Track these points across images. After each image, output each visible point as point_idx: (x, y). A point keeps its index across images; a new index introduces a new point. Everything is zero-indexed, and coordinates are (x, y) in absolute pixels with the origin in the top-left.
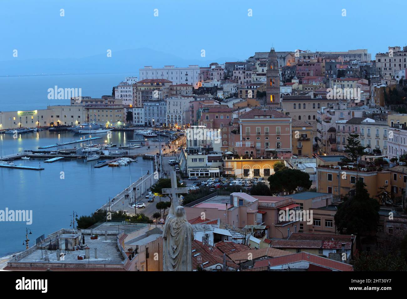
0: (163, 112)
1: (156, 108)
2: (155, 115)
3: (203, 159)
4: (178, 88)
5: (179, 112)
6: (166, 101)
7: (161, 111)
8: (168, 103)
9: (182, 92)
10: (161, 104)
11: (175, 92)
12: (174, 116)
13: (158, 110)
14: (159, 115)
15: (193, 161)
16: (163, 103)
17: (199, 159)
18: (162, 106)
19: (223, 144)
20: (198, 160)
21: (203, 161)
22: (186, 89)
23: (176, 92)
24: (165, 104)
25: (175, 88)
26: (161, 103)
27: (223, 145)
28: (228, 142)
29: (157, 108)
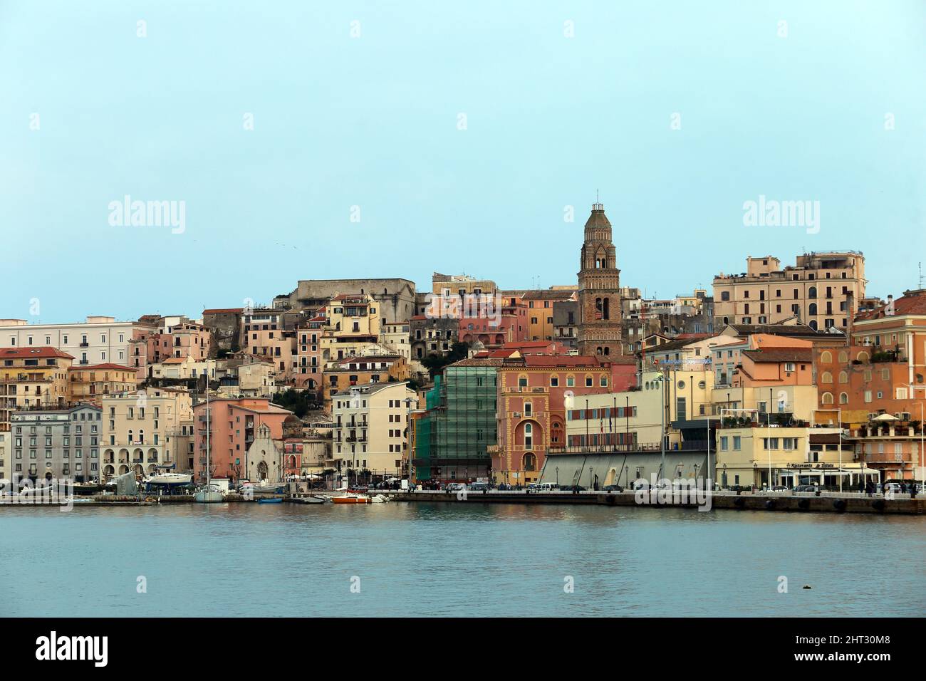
0: (87, 441)
1: (58, 431)
2: (58, 453)
3: (796, 440)
4: (100, 375)
5: (149, 438)
6: (99, 408)
7: (79, 439)
8: (106, 412)
9: (112, 386)
10: (79, 416)
11: (87, 389)
12: (131, 451)
13: (67, 437)
14: (73, 451)
15: (766, 447)
16: (86, 412)
17: (785, 439)
18: (82, 423)
19: (820, 402)
20: (781, 443)
21: (796, 447)
22: (124, 381)
23: (92, 388)
24: (94, 416)
25: (86, 376)
26: (79, 413)
27: (821, 406)
28: (836, 395)
29: (62, 429)
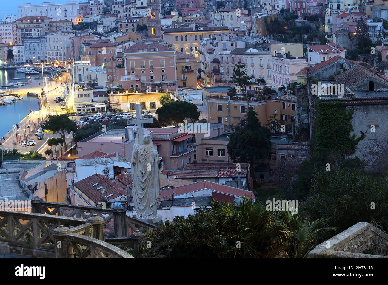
0: (44, 49)
1: (36, 45)
2: (36, 52)
3: (89, 94)
4: (58, 24)
5: (59, 48)
6: (46, 38)
7: (42, 48)
8: (48, 40)
9: (62, 28)
10: (41, 41)
12: (55, 52)
13: (38, 47)
14: (40, 52)
15: (79, 97)
16: (43, 40)
17: (85, 95)
18: (42, 43)
19: (107, 79)
21: (89, 97)
22: (66, 25)
24: (45, 41)
25: (54, 24)
26: (41, 40)
28: (113, 76)
29: (37, 45)
